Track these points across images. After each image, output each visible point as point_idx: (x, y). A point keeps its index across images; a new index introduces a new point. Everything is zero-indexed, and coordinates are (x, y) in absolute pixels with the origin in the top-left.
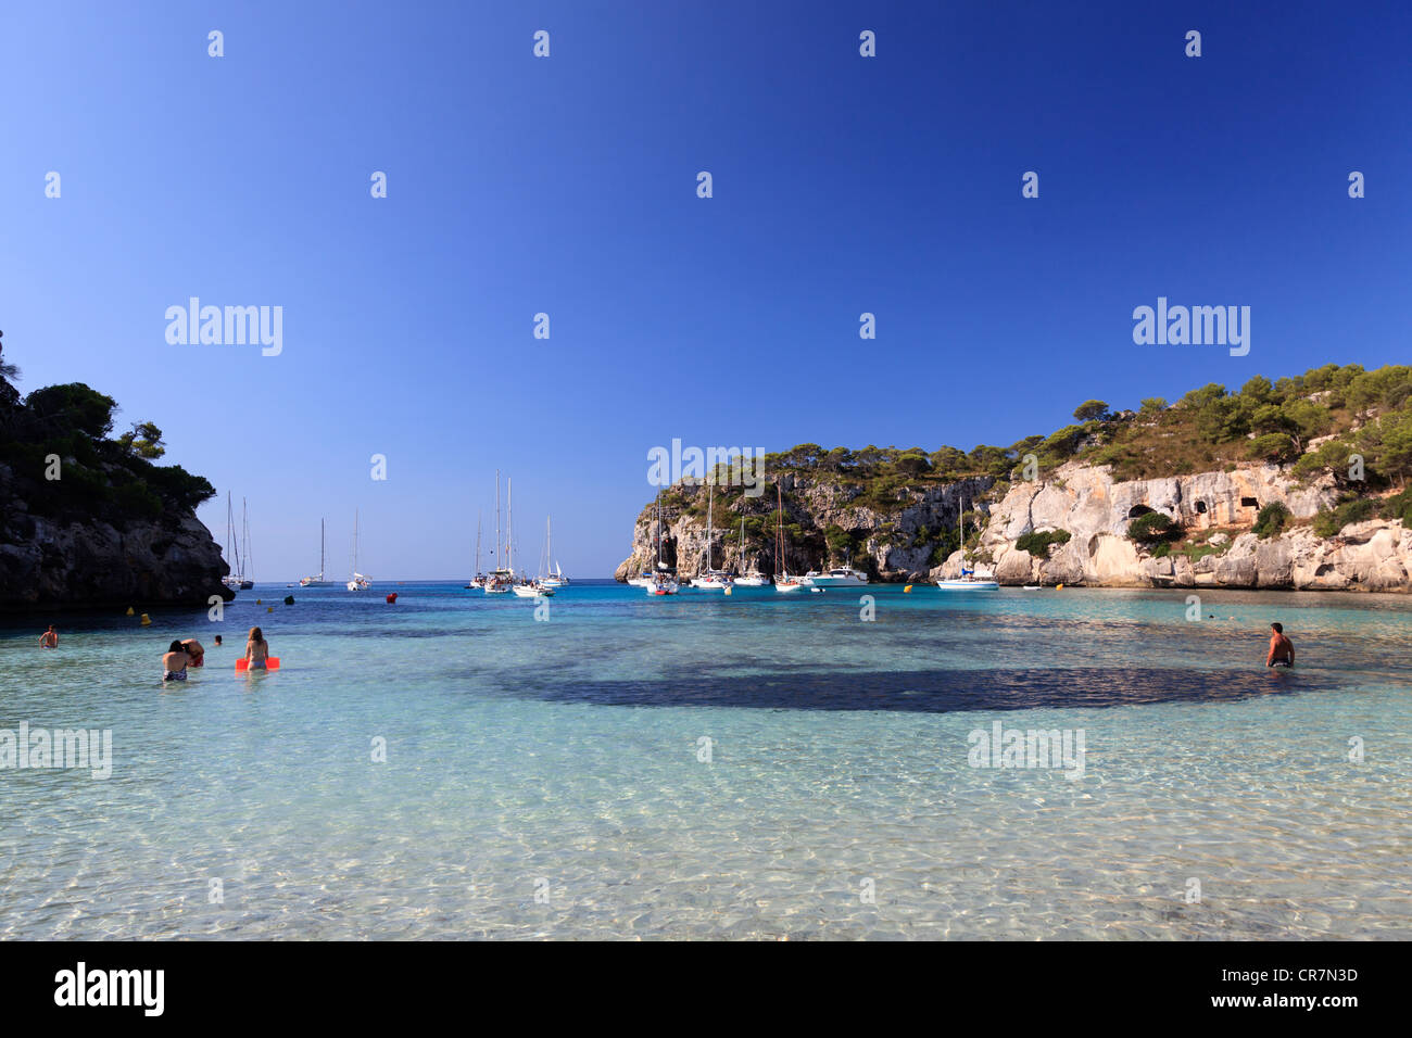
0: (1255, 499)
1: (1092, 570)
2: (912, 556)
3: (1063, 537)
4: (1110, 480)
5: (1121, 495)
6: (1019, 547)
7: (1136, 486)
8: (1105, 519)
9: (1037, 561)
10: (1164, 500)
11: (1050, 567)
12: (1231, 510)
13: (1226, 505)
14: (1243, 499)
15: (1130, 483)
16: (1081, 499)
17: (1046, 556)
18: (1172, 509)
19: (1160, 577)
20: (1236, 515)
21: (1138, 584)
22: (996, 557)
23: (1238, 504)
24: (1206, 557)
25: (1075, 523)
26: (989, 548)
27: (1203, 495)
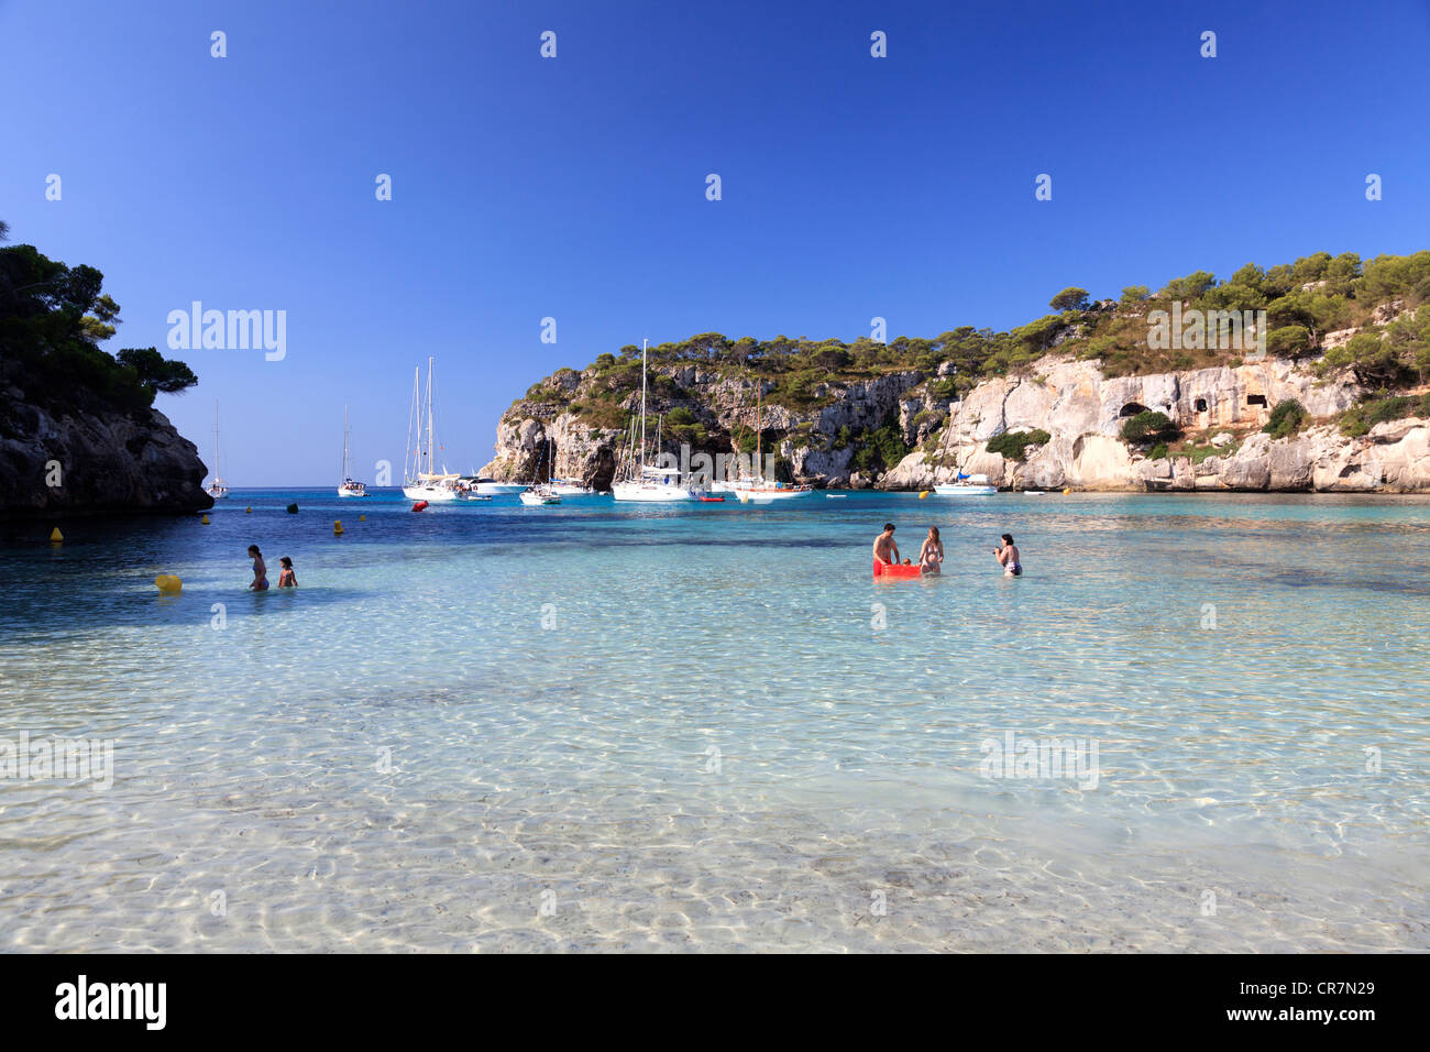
0: (1263, 396)
1: (1074, 473)
2: (832, 459)
3: (1042, 438)
4: (1099, 376)
5: (1112, 393)
6: (990, 449)
7: (1129, 383)
8: (1094, 418)
9: (1011, 464)
10: (1160, 398)
11: (1026, 470)
12: (1235, 408)
13: (1230, 403)
14: (1249, 397)
15: (1122, 379)
16: (1065, 396)
17: (1021, 458)
18: (1169, 407)
19: (1157, 480)
20: (1241, 414)
21: (1129, 488)
22: (960, 460)
23: (1243, 402)
24: (1211, 458)
25: (1057, 423)
26: (951, 451)
27: (1205, 392)
